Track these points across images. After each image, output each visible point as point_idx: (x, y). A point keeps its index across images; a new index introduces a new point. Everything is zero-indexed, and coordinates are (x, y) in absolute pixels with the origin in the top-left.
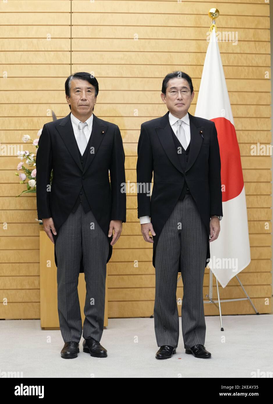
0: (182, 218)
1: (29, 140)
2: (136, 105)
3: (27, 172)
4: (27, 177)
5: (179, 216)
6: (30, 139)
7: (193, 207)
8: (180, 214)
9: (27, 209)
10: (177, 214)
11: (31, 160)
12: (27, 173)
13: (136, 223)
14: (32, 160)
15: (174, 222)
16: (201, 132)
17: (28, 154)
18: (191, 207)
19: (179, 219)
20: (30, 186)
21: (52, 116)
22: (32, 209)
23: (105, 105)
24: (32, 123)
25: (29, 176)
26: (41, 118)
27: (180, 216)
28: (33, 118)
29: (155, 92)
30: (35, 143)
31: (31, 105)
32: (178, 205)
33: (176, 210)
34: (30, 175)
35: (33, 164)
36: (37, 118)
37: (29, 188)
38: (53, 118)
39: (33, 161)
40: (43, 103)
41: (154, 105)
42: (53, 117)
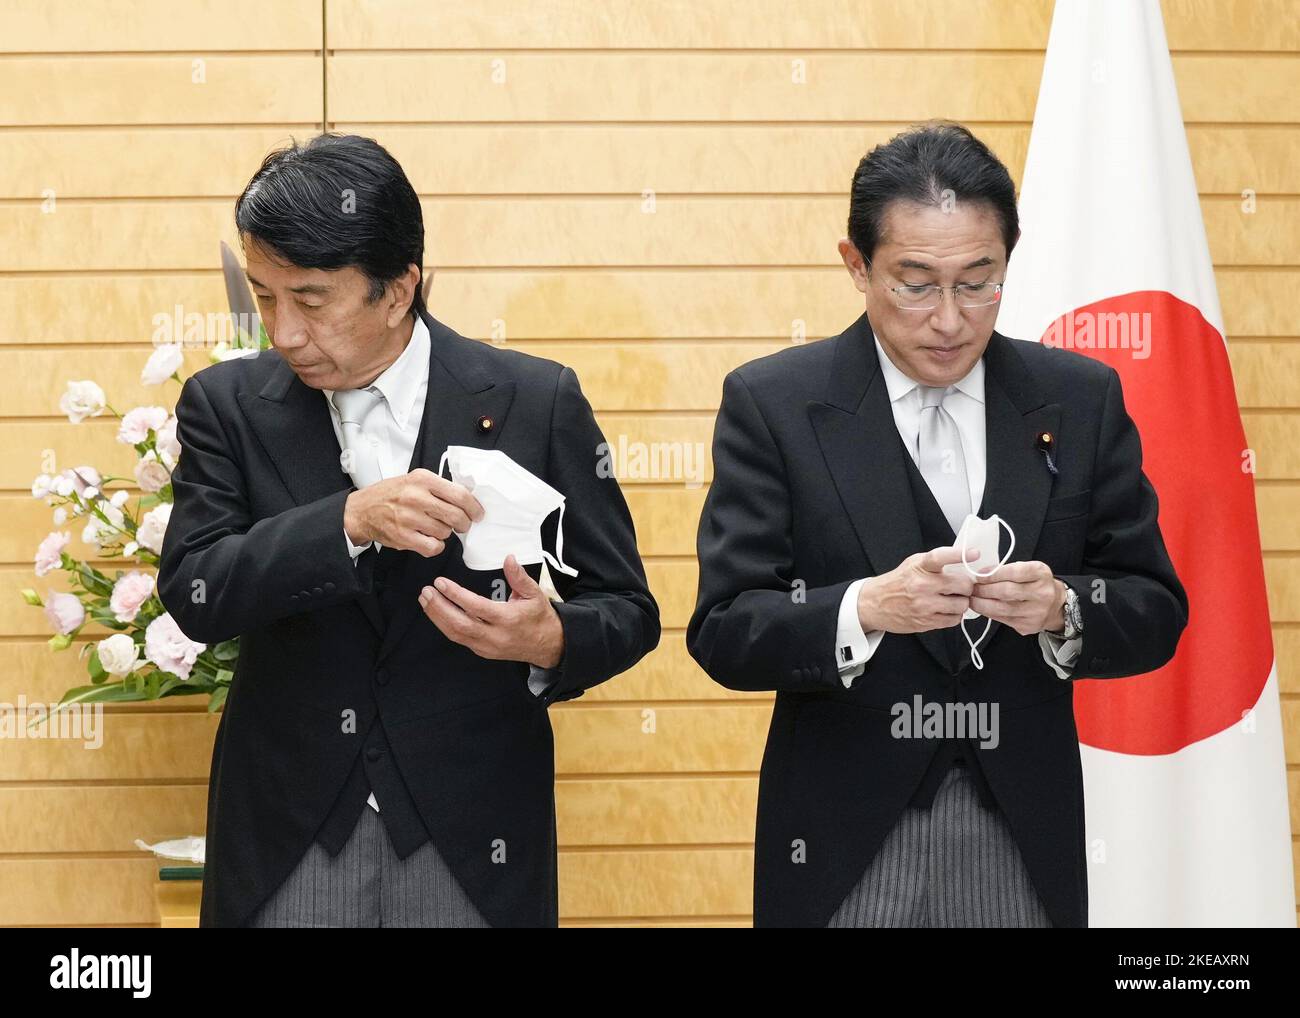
0: (926, 891)
1: (98, 407)
2: (685, 202)
3: (90, 584)
4: (86, 612)
5: (912, 882)
6: (102, 404)
7: (983, 827)
8: (913, 864)
9: (85, 775)
10: (899, 866)
11: (108, 523)
12: (89, 590)
13: (682, 853)
14: (112, 522)
15: (884, 912)
16: (1046, 438)
17: (91, 492)
18: (976, 830)
19: (910, 894)
20: (107, 670)
21: (220, 266)
22: (116, 776)
23: (511, 202)
24: (110, 308)
25: (102, 610)
26: (158, 278)
27: (917, 878)
28: (119, 279)
29: (790, 130)
30: (133, 429)
31: (108, 205)
32: (905, 830)
33: (896, 846)
34: (107, 604)
35: (122, 546)
36: (139, 278)
37: (101, 677)
38: (226, 279)
39: (123, 528)
40: (172, 193)
41: (783, 202)
42: (225, 274)
